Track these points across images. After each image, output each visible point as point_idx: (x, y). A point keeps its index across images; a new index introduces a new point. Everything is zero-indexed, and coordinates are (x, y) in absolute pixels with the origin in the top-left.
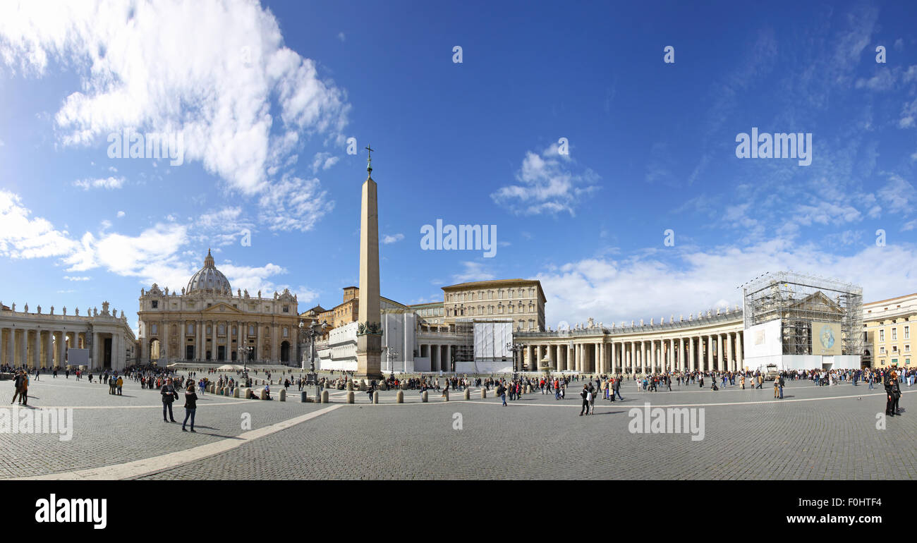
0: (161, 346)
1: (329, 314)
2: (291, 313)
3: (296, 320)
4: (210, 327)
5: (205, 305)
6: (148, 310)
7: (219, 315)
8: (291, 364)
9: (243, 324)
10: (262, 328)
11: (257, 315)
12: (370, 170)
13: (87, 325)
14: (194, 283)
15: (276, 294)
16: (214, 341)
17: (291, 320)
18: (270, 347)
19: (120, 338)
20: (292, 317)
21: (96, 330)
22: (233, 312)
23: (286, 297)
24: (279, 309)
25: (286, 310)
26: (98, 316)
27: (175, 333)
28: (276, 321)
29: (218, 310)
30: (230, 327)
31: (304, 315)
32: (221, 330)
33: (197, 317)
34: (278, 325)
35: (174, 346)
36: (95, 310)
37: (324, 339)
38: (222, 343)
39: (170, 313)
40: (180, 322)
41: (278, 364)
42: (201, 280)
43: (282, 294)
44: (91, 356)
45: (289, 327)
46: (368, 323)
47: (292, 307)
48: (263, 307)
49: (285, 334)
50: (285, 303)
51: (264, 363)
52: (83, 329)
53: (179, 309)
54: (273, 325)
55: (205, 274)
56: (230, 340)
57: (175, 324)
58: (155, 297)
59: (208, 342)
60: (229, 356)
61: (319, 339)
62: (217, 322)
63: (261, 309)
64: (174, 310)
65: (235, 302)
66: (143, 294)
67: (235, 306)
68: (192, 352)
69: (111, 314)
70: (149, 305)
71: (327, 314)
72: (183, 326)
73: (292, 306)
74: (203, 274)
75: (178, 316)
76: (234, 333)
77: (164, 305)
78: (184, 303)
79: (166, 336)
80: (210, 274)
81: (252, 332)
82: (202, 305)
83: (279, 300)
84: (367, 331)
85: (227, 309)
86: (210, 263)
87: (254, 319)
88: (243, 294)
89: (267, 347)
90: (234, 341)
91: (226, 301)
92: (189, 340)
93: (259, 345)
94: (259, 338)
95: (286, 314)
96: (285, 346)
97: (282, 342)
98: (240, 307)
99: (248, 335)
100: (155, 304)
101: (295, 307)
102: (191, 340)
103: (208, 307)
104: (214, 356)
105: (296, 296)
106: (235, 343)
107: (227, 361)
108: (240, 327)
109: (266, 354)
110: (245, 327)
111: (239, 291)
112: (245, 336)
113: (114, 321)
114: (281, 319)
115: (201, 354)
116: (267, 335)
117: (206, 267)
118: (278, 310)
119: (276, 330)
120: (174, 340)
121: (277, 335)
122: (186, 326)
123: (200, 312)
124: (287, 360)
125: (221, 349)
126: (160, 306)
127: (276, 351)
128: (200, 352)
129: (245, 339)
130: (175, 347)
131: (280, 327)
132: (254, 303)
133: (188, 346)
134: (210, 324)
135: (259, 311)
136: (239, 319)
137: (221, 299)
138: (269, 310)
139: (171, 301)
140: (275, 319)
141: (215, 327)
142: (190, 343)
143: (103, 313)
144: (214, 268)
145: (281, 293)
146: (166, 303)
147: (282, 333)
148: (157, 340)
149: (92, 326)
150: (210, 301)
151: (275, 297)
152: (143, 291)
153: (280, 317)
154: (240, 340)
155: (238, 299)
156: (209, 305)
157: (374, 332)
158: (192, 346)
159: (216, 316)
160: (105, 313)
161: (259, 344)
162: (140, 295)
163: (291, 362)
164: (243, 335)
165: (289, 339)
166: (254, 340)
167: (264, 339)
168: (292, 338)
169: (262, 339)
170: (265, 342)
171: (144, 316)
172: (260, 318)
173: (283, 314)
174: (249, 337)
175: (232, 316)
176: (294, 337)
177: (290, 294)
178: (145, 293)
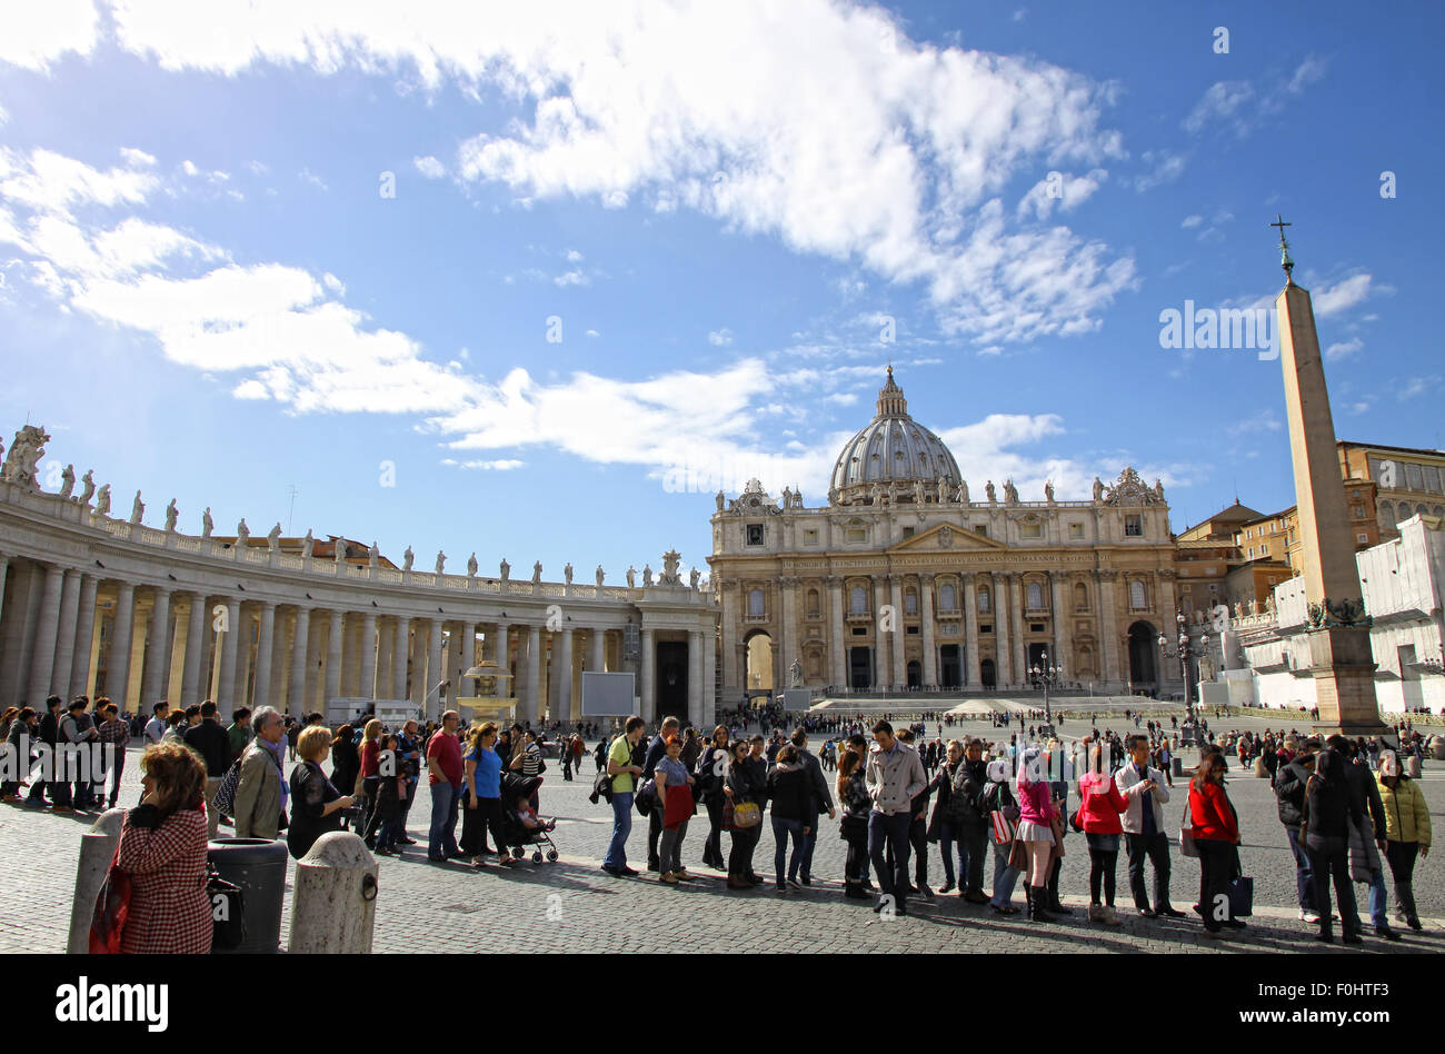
0: (776, 650)
1: (1274, 526)
2: (1151, 535)
3: (1168, 557)
4: (913, 592)
5: (896, 533)
6: (738, 551)
7: (939, 560)
8: (1165, 689)
9: (1008, 580)
10: (1066, 587)
11: (1048, 551)
12: (1288, 266)
13: (622, 611)
14: (853, 466)
15: (1099, 487)
16: (929, 629)
17: (1151, 558)
18: (1094, 642)
19: (707, 642)
20: (1154, 550)
21: (651, 622)
22: (975, 547)
23: (1130, 493)
24: (1112, 529)
25: (1134, 529)
26: (654, 588)
27: (814, 613)
28: (1105, 564)
29: (932, 543)
30: (970, 590)
31: (1193, 537)
32: (947, 601)
33: (876, 567)
34: (1113, 577)
35: (815, 650)
36: (647, 573)
37: (1262, 609)
38: (950, 637)
39: (798, 557)
40: (829, 582)
41: (1123, 693)
42: (871, 455)
43: (1116, 484)
44: (639, 692)
45: (1148, 579)
46: (1327, 602)
47: (1151, 519)
48: (1064, 526)
49: (1138, 598)
50: (1129, 510)
51: (1081, 692)
52: (616, 621)
53: (822, 545)
54: (1097, 576)
55: (881, 437)
56: (973, 628)
57: (814, 588)
58: (755, 514)
59: (912, 637)
60: (974, 674)
61: (1246, 612)
62: (932, 578)
63: (1058, 532)
64: (810, 549)
65: (981, 519)
66: (721, 506)
67: (981, 529)
68: (865, 664)
69: (685, 580)
70: (739, 538)
71: (1267, 528)
72: (837, 593)
73: (1151, 516)
74: (877, 436)
75: (822, 566)
76: (984, 605)
77: (781, 538)
78: (835, 530)
79: (790, 621)
80: (895, 436)
81: (1034, 600)
82: (888, 530)
83: (1108, 503)
84: (1327, 622)
85: (959, 541)
86: (893, 404)
87: (1040, 564)
88: (1001, 495)
89: (1085, 644)
90: (985, 629)
91: (954, 519)
92: (857, 632)
93: (1059, 639)
94: (1060, 616)
95: (1134, 540)
96: (1141, 636)
97: (1129, 625)
98: (997, 531)
99: (1024, 612)
100: (755, 534)
101: (1160, 516)
102: (863, 632)
103: (905, 538)
104: (931, 673)
105: (1159, 486)
106: (987, 636)
107: (969, 689)
108: (1001, 588)
109: (1084, 664)
110: (1016, 587)
111: (990, 488)
112: (1018, 612)
113: (694, 599)
114: (1119, 558)
115: (891, 670)
116: (1081, 608)
117: (884, 418)
118: (1109, 530)
119: (1108, 588)
120: (814, 632)
121: (1111, 607)
122: (846, 592)
123: (884, 553)
124: (1152, 678)
125: (951, 655)
126: (770, 539)
127: (1113, 653)
128: (890, 667)
129: (1018, 621)
130: (816, 654)
131: (1120, 580)
132: (1035, 518)
133: (855, 650)
134: (914, 584)
135: (1054, 539)
136: (994, 564)
137: (942, 514)
138: (1081, 535)
139: (800, 526)
140: (1102, 558)
141: (927, 591)
142: (861, 641)
143: (666, 579)
144: (907, 419)
145: (1112, 482)
146: (787, 530)
147: (1129, 600)
148: (764, 632)
149: (641, 614)
150: (911, 521)
151: (1097, 496)
152: (720, 498)
153: (1117, 551)
154: (1002, 626)
155: (988, 511)
156: (908, 531)
157: (1348, 622)
158: (866, 650)
159: (929, 561)
160: (670, 580)
161: (1062, 635)
162: (715, 509)
163: (1163, 683)
164: (1010, 609)
165: (1152, 613)
166: (1045, 623)
167: (1074, 620)
168: (1159, 612)
169: (1069, 619)
170: (1077, 627)
171: (726, 566)
172: (1057, 558)
173: (1125, 542)
174: (1028, 615)
175: (975, 559)
176: (1166, 608)
177: (1140, 483)
178: (727, 506)
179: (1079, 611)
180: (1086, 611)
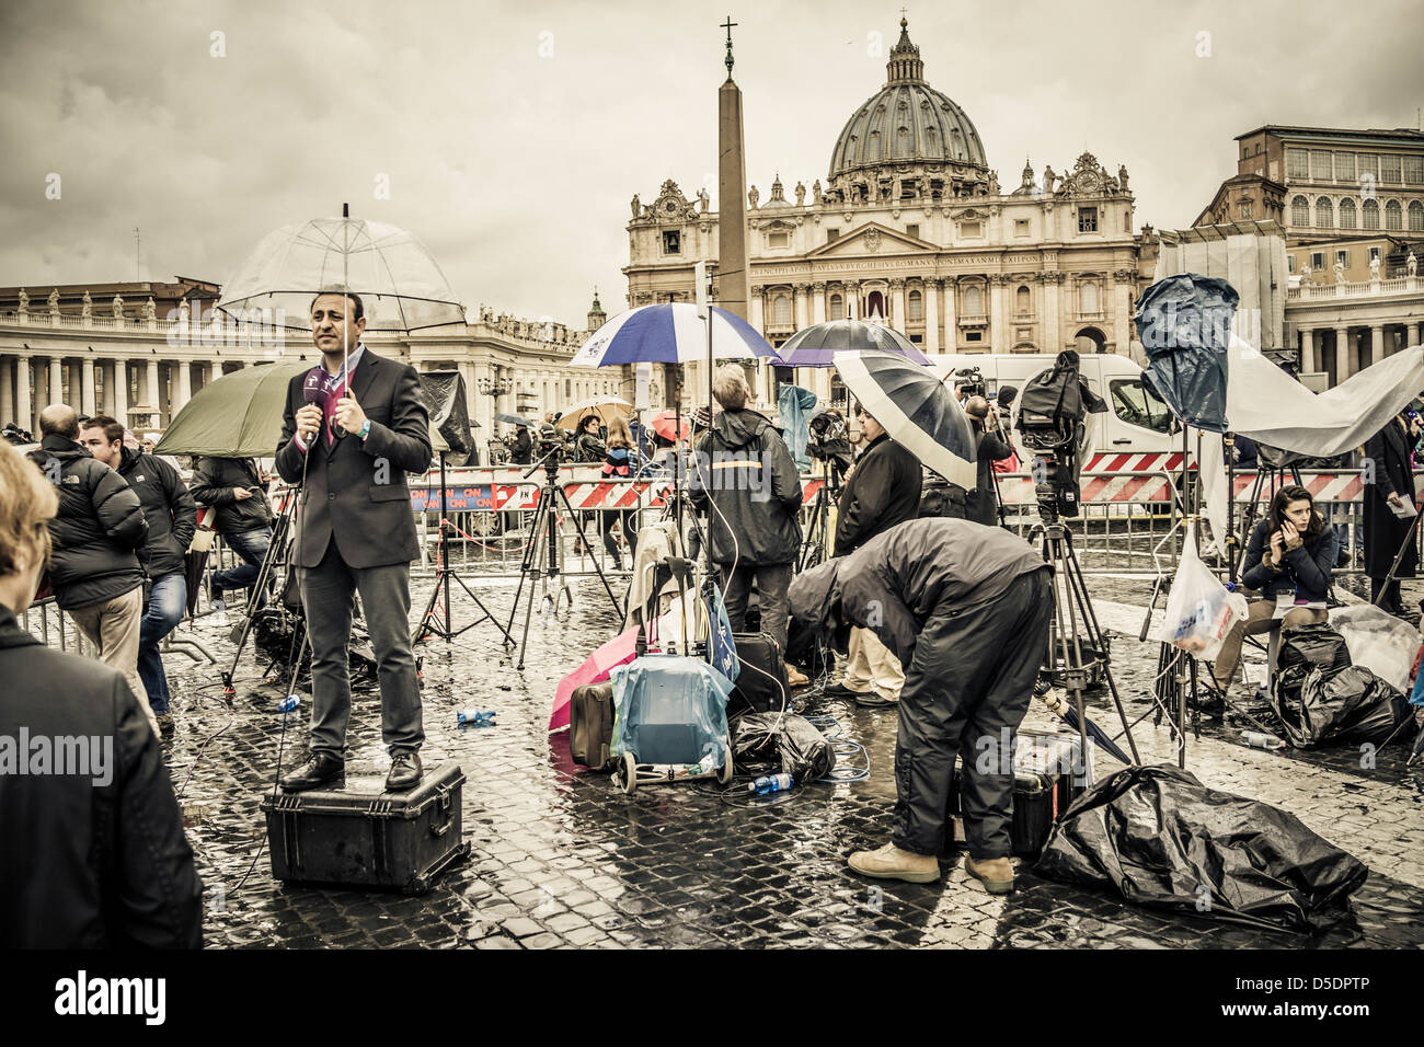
2: (1109, 231)
3: (1126, 255)
4: (839, 300)
5: (820, 236)
6: (653, 260)
7: (865, 265)
9: (941, 284)
10: (1006, 291)
11: (988, 252)
14: (852, 146)
17: (1105, 257)
20: (1109, 247)
22: (905, 250)
23: (1088, 182)
24: (1063, 225)
25: (1089, 224)
28: (1051, 265)
29: (858, 246)
30: (901, 296)
33: (798, 274)
34: (1060, 278)
42: (871, 132)
43: (1071, 172)
45: (1101, 281)
47: (1110, 212)
48: (1007, 224)
49: (1088, 302)
50: (1084, 202)
54: (1041, 278)
55: (883, 109)
62: (858, 285)
63: (999, 231)
65: (912, 218)
66: (636, 212)
67: (912, 229)
70: (657, 247)
72: (756, 303)
73: (1110, 209)
74: (880, 108)
76: (913, 314)
81: (969, 306)
82: (812, 234)
85: (886, 243)
87: (977, 266)
90: (915, 339)
91: (882, 218)
93: (996, 349)
94: (996, 325)
95: (1089, 237)
97: (1076, 332)
98: (930, 231)
99: (958, 319)
101: (1122, 209)
103: (829, 240)
105: (1123, 173)
106: (918, 345)
108: (932, 294)
110: (950, 293)
112: (951, 320)
114: (1068, 258)
116: (1022, 314)
118: (1060, 225)
119: (1053, 292)
121: (1055, 313)
122: (767, 302)
123: (806, 261)
129: (951, 330)
131: (1069, 282)
132: (973, 216)
134: (839, 292)
135: (995, 238)
136: (926, 269)
137: (870, 213)
138: (1026, 233)
140: (1047, 259)
141: (851, 300)
145: (1068, 169)
147: (1078, 304)
152: (635, 203)
153: (1066, 249)
154: (933, 335)
155: (921, 208)
156: (833, 233)
159: (854, 266)
161: (1001, 344)
164: (941, 317)
165: (1102, 318)
166: (982, 331)
167: (1014, 328)
168: (1110, 317)
169: (1007, 327)
170: (1018, 335)
171: (642, 279)
172: (997, 259)
173: (1078, 240)
174: (962, 323)
175: (904, 264)
176: (1118, 312)
177: (1100, 171)
178: (642, 212)
179: (1019, 317)
180: (1028, 316)
